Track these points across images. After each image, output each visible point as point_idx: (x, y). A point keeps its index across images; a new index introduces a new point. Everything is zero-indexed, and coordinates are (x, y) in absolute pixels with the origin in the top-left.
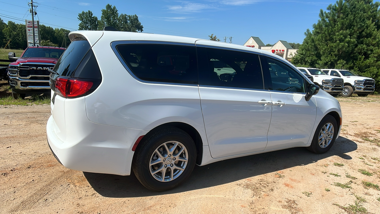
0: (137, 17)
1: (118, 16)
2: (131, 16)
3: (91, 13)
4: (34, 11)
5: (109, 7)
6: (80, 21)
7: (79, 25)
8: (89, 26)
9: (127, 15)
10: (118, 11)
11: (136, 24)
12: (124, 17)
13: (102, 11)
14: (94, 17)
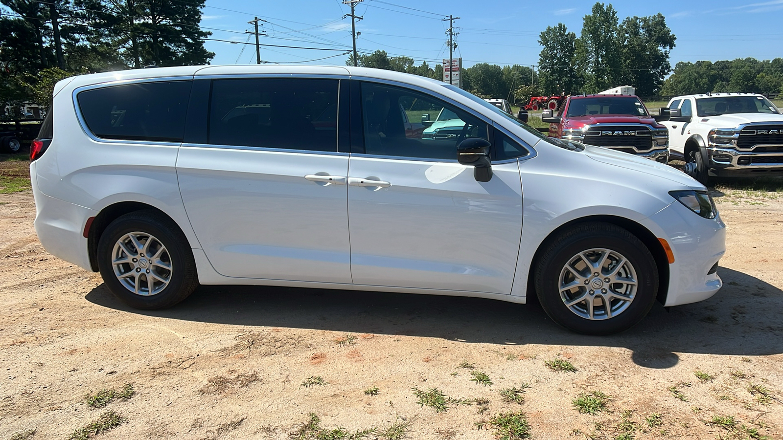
0: (662, 17)
1: (617, 23)
2: (648, 18)
3: (564, 26)
4: (453, 43)
5: (598, 8)
6: (543, 45)
7: (540, 55)
8: (558, 53)
9: (639, 19)
10: (616, 13)
11: (659, 33)
12: (633, 22)
13: (583, 19)
14: (569, 34)
